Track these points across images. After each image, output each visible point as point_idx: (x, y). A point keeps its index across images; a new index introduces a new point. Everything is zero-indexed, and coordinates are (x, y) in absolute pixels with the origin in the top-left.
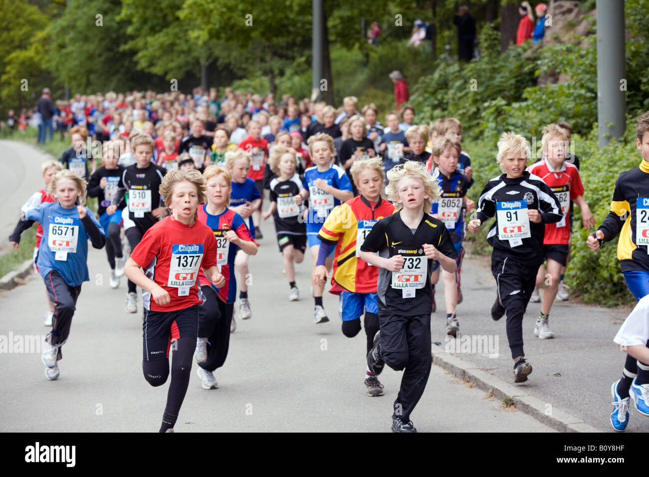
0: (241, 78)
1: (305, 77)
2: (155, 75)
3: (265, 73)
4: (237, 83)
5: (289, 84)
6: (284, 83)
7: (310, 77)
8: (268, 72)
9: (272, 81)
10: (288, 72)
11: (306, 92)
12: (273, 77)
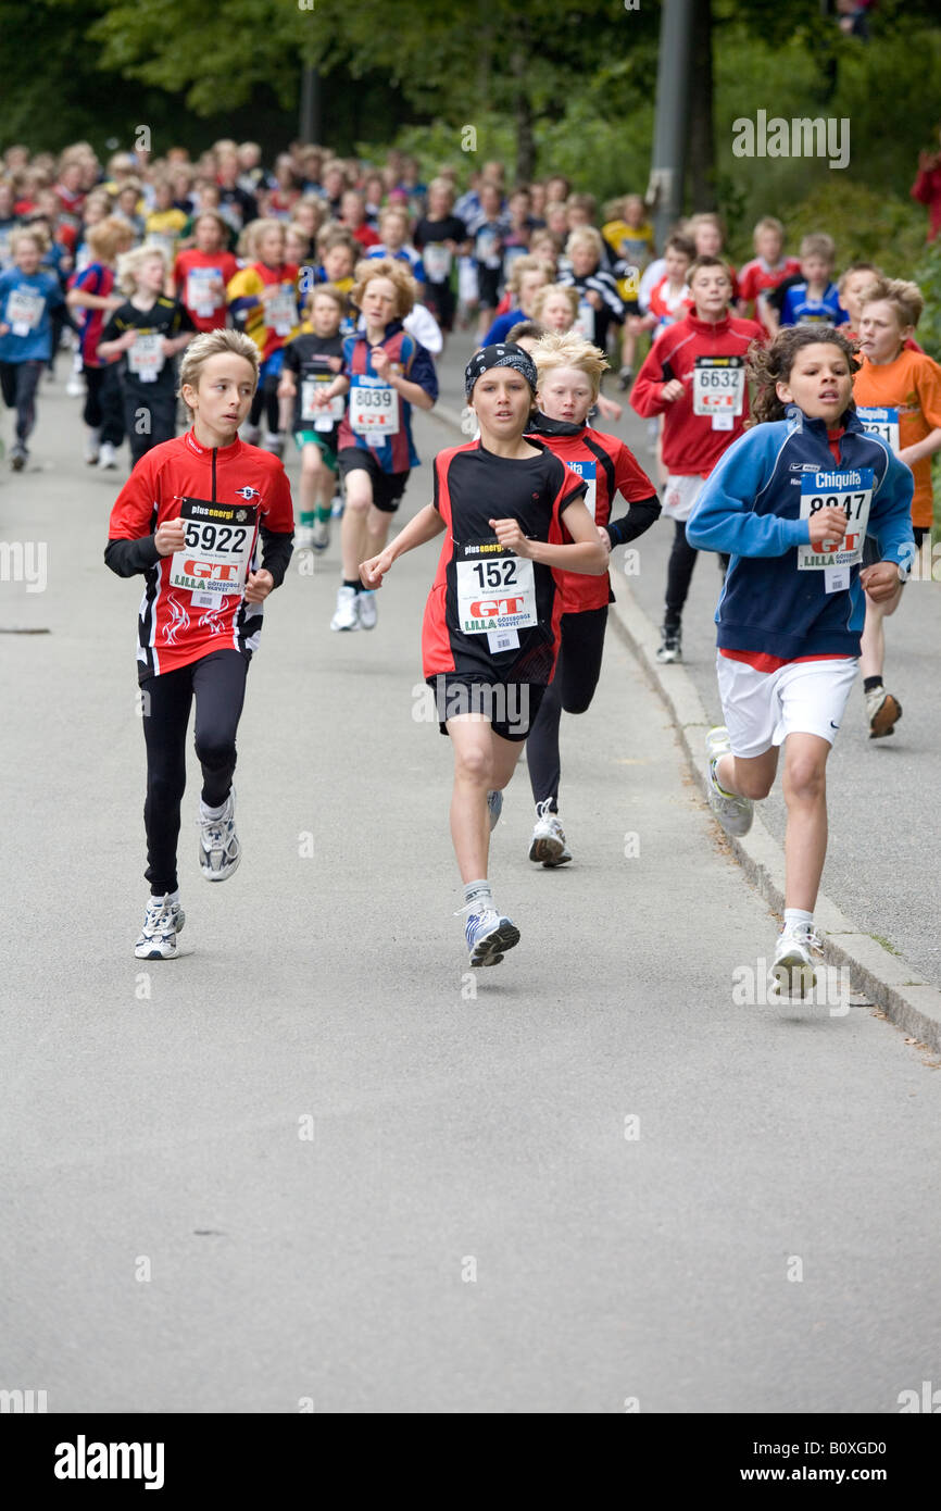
0: (426, 120)
1: (627, 128)
2: (158, 90)
3: (501, 106)
4: (413, 135)
5: (574, 147)
6: (562, 142)
7: (646, 130)
8: (517, 107)
9: (525, 137)
10: (575, 109)
11: (629, 176)
12: (530, 122)
